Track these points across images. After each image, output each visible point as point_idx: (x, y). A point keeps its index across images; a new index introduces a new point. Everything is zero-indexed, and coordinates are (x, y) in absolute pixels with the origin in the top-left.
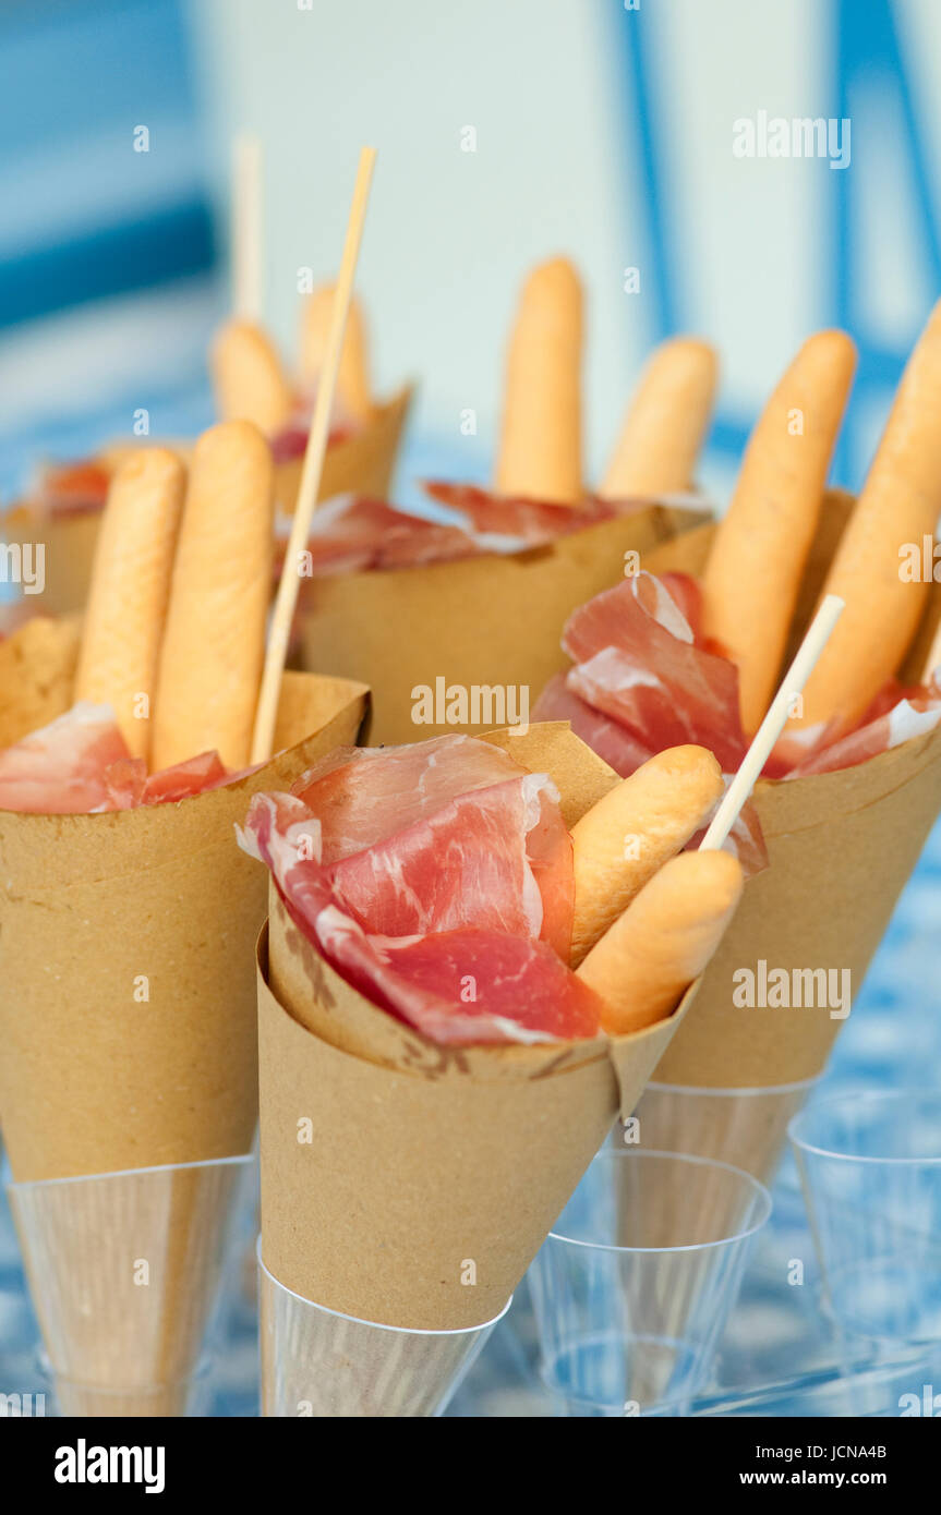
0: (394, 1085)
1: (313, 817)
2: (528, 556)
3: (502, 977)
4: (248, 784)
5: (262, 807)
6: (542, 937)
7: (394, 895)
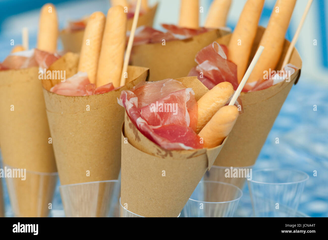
0: (154, 160)
1: (136, 97)
2: (186, 41)
3: (180, 135)
4: (120, 90)
5: (124, 94)
6: (190, 126)
7: (155, 116)
